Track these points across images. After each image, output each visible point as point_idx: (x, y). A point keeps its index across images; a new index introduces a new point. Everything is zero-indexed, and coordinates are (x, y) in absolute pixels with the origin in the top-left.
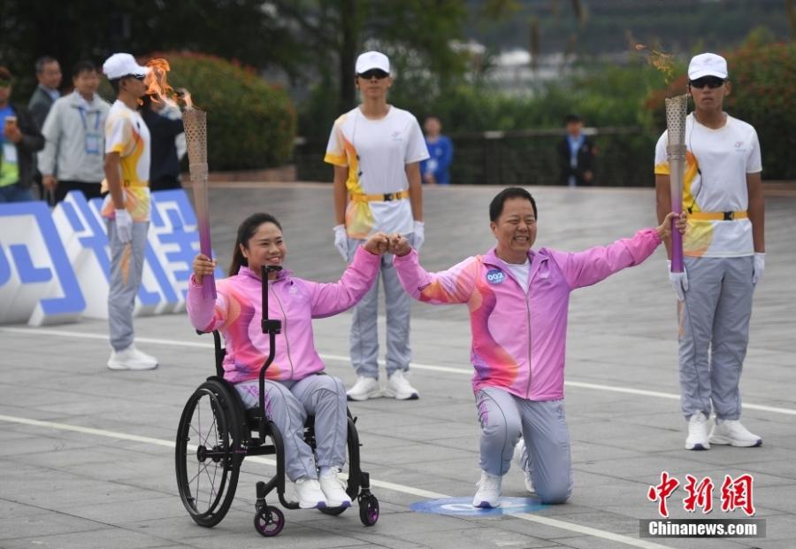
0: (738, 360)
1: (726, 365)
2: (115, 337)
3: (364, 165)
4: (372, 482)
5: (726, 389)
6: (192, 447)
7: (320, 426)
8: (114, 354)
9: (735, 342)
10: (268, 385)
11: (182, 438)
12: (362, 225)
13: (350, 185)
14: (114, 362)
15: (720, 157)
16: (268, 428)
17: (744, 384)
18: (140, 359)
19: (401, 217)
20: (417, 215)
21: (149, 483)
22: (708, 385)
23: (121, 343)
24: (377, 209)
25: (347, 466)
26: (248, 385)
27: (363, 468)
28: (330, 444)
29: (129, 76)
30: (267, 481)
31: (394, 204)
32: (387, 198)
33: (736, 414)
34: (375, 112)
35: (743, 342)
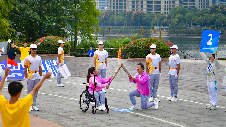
0: (157, 89)
1: (155, 90)
2: (58, 82)
3: (99, 58)
4: (108, 106)
5: (155, 93)
6: (82, 101)
7: (101, 98)
8: (58, 84)
9: (156, 86)
10: (94, 92)
11: (80, 99)
12: (98, 67)
13: (97, 61)
14: (58, 85)
15: (155, 59)
16: (94, 98)
17: (157, 93)
18: (62, 85)
19: (104, 66)
20: (107, 66)
21: (73, 105)
22: (152, 93)
23: (59, 83)
24: (101, 64)
25: (105, 104)
26: (91, 92)
27: (107, 104)
28: (103, 101)
29: (62, 43)
30: (94, 106)
31: (103, 64)
32: (102, 63)
33: (156, 97)
34: (101, 50)
35: (157, 86)
